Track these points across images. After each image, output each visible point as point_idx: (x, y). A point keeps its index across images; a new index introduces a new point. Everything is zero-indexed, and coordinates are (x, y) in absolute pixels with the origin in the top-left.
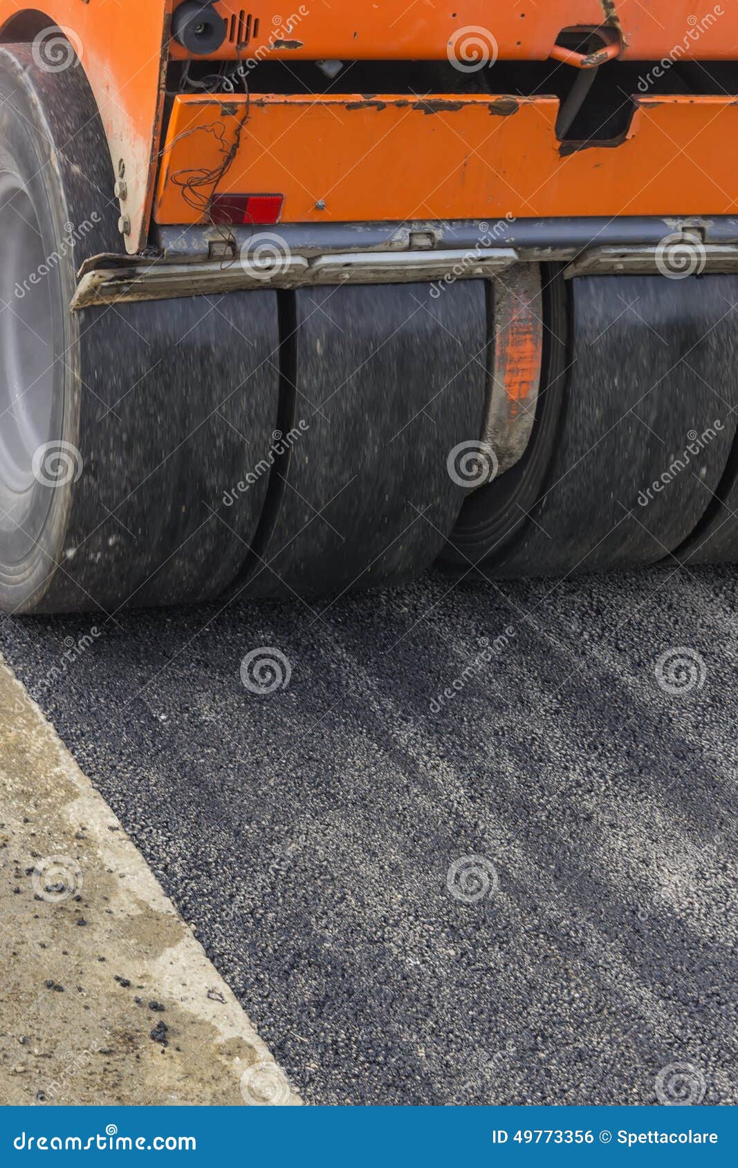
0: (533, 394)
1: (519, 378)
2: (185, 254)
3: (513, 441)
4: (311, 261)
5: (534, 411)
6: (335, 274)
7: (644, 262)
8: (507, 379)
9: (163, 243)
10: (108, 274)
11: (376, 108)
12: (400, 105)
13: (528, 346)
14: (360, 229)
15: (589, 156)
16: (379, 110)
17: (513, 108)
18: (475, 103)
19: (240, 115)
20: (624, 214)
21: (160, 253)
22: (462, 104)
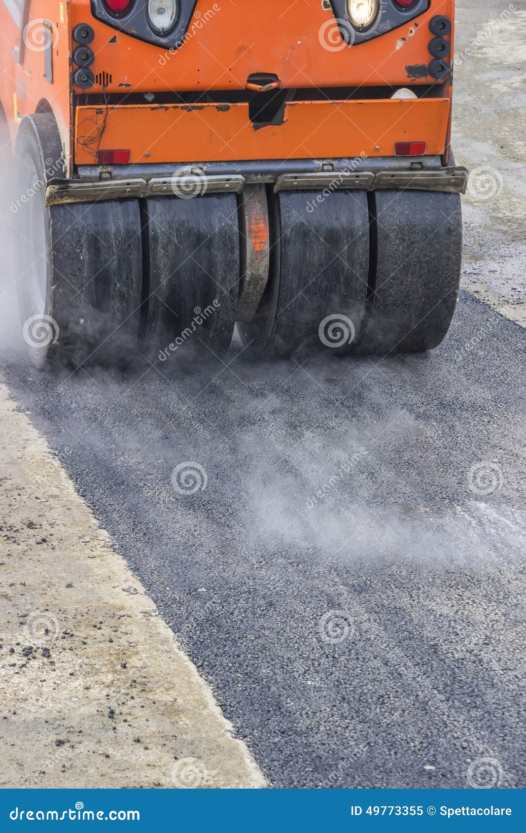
0: (267, 248)
1: (259, 241)
2: (89, 177)
3: (261, 272)
4: (147, 181)
5: (268, 257)
6: (160, 188)
7: (307, 181)
8: (253, 241)
9: (80, 173)
10: (57, 187)
11: (164, 109)
12: (175, 107)
13: (262, 225)
14: (168, 166)
15: (268, 130)
16: (166, 110)
17: (228, 108)
18: (209, 106)
19: (104, 113)
20: (292, 158)
21: (78, 178)
22: (204, 106)
